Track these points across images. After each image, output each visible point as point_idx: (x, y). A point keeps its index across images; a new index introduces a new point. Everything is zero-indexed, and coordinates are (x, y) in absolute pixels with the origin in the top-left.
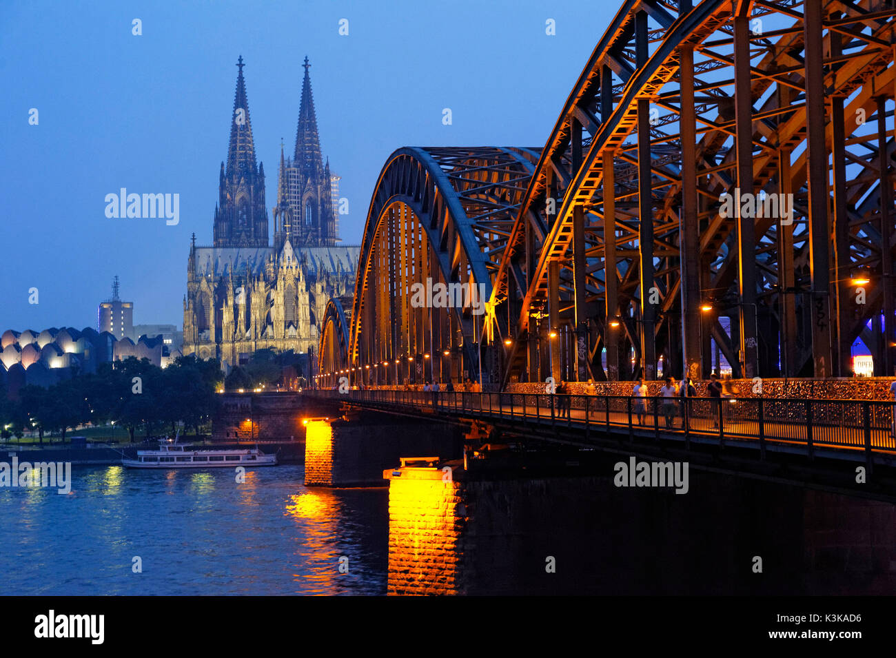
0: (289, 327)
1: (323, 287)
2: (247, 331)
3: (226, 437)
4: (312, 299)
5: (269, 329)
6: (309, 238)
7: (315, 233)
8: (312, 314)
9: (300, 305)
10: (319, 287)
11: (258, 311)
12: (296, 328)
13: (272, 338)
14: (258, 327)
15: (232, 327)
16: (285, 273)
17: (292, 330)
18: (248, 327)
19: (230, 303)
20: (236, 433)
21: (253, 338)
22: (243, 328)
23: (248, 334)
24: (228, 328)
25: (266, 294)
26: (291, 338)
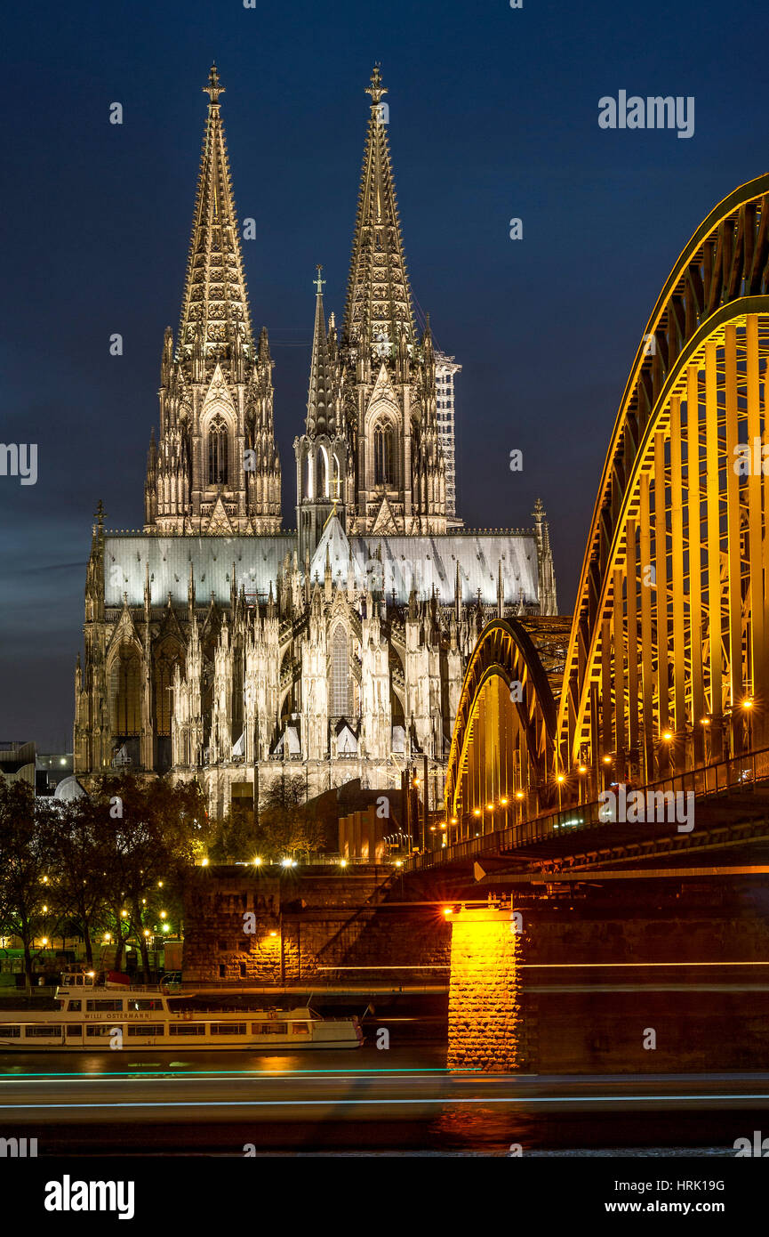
0: (338, 730)
1: (422, 633)
2: (234, 742)
3: (218, 978)
4: (396, 662)
5: (290, 734)
6: (380, 516)
7: (397, 506)
8: (395, 700)
9: (366, 678)
10: (412, 632)
11: (262, 692)
12: (356, 735)
13: (298, 758)
14: (263, 730)
15: (197, 731)
16: (329, 598)
17: (344, 740)
18: (237, 730)
19: (194, 671)
20: (243, 966)
21: (250, 757)
22: (225, 733)
23: (236, 750)
24: (187, 734)
25: (281, 651)
26: (346, 757)
